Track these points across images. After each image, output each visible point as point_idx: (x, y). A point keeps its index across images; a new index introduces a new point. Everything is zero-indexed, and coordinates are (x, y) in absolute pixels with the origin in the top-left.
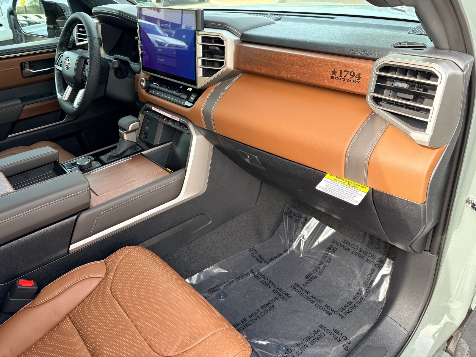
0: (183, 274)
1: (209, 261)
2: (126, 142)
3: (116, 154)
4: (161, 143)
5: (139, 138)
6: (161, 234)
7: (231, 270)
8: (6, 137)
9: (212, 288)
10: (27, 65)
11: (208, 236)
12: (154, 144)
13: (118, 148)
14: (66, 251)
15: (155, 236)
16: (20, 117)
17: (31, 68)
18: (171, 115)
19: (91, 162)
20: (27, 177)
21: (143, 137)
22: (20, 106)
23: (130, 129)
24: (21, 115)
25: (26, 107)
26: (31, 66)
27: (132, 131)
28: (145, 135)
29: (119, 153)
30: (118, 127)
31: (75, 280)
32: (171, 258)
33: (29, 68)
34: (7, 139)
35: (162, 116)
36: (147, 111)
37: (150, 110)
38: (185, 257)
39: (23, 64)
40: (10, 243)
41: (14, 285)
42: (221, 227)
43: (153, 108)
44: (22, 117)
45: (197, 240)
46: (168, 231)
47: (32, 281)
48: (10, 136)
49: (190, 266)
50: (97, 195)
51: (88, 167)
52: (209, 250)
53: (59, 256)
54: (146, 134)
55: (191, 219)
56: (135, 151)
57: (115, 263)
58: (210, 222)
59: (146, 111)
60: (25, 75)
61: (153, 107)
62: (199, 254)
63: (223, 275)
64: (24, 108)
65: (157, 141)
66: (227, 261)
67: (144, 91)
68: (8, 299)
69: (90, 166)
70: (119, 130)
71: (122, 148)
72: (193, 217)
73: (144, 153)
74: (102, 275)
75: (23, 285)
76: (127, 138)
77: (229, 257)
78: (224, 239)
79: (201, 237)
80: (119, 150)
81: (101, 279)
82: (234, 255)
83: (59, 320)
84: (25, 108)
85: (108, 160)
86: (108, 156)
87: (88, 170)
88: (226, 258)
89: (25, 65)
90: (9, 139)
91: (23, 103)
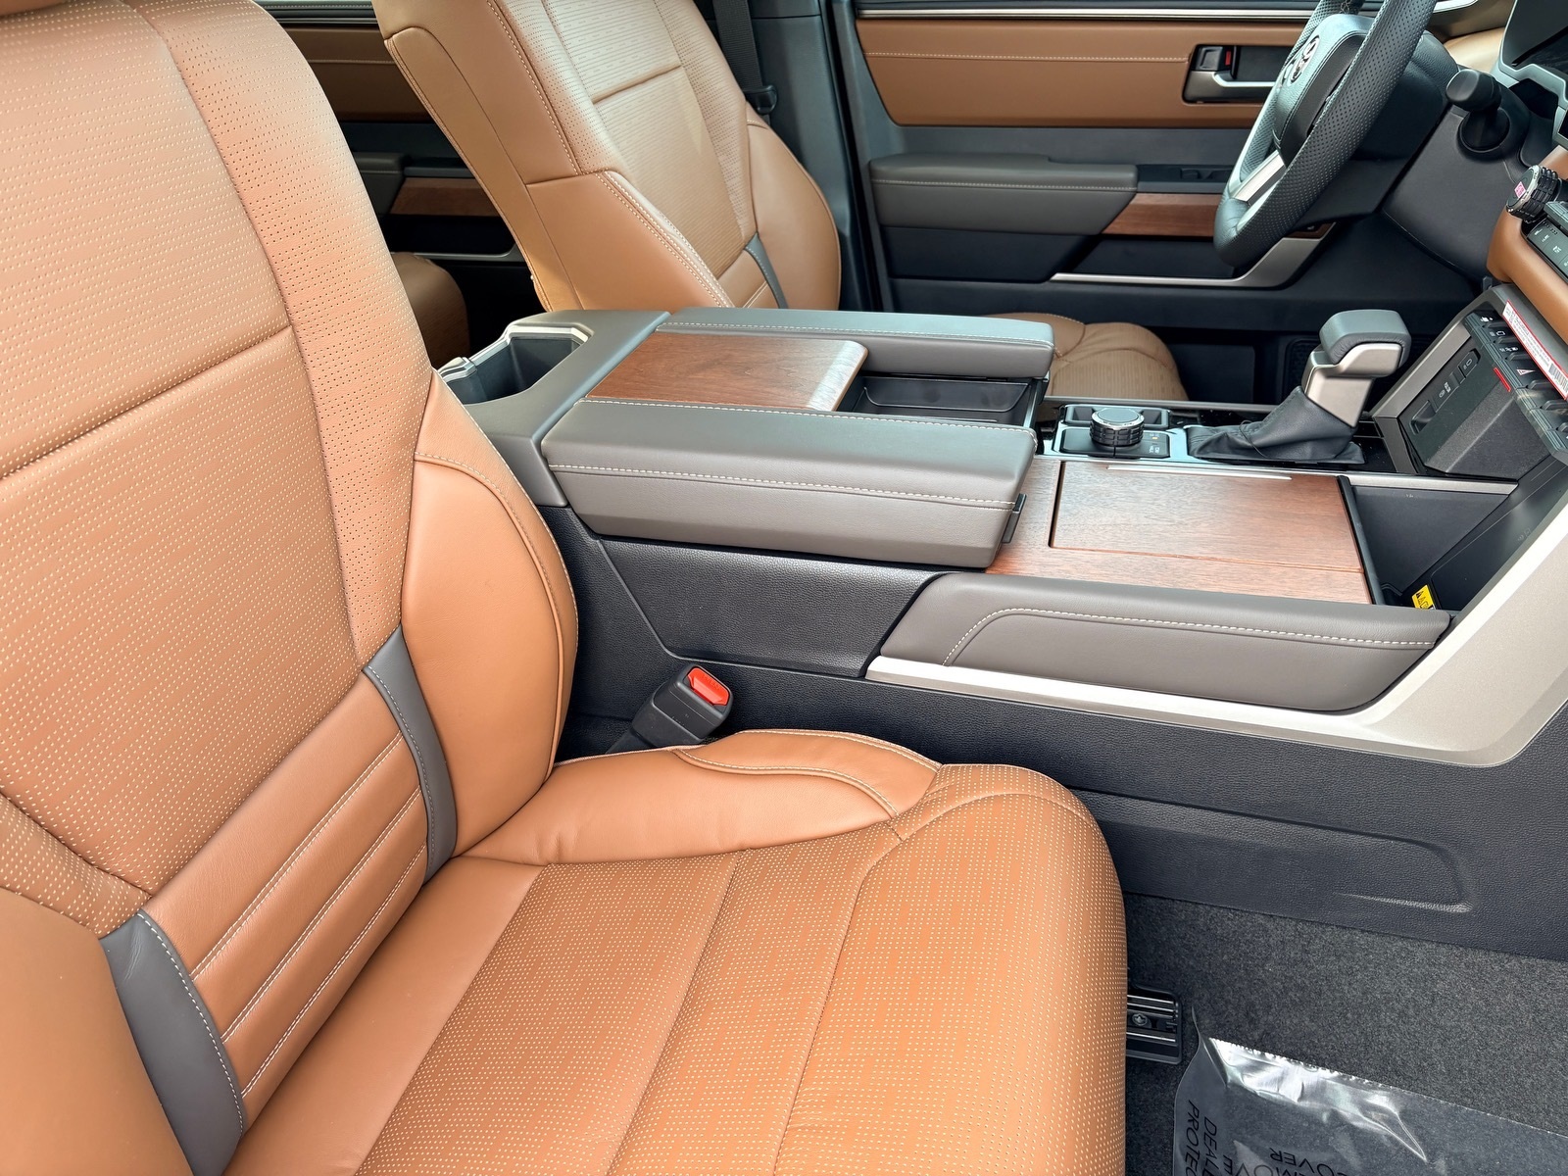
0: (1224, 1012)
1: (1367, 1052)
2: (1309, 411)
3: (1249, 439)
4: (1456, 472)
5: (1398, 418)
6: (1206, 813)
7: (1448, 1163)
8: (1047, 278)
9: (1299, 1160)
10: (1214, 57)
11: (1420, 955)
12: (1430, 464)
13: (1268, 422)
14: (859, 666)
15: (1176, 804)
16: (1111, 226)
17: (1221, 68)
18: (1551, 362)
19: (1139, 431)
20: (932, 398)
21: (1414, 423)
22: (1127, 189)
23: (1345, 364)
24: (1117, 220)
25: (1141, 199)
26: (1228, 63)
27: (1351, 375)
28: (1424, 416)
29: (1257, 442)
30: (1314, 341)
31: (821, 766)
32: (1205, 924)
33: (1216, 68)
34: (1047, 283)
35: (1522, 356)
36: (1485, 319)
37: (1497, 317)
38: (1267, 959)
39: (1204, 49)
40: (727, 554)
41: (673, 672)
42: (1513, 964)
43: (1510, 314)
44: (1115, 228)
45: (1360, 938)
46: (1239, 819)
47: (726, 691)
48: (1058, 276)
49: (1270, 1007)
50: (1050, 544)
51: (1120, 443)
52: (1393, 1010)
53: (835, 669)
54: (1431, 412)
55: (1369, 839)
56: (1335, 458)
57: (951, 798)
58: (1460, 908)
59: (1481, 316)
60: (1192, 92)
61: (1511, 309)
62: (1338, 995)
63: (1393, 1152)
64: (1133, 202)
65: (1447, 458)
66: (1451, 1114)
67: (1514, 225)
68: (649, 702)
69: (1125, 443)
70: (1313, 353)
71: (1282, 423)
72: (1383, 837)
73: (1356, 479)
74: (896, 808)
75: (697, 685)
76: (1323, 394)
77: (1474, 1105)
78: (1501, 1022)
79: (1384, 935)
80: (1267, 432)
81: (883, 817)
82: (1510, 1116)
83: (714, 843)
84: (1140, 202)
85: (1208, 449)
86: (1216, 435)
87: (1115, 451)
88: (1457, 1101)
89: (1208, 54)
90: (1056, 284)
91: (1141, 184)
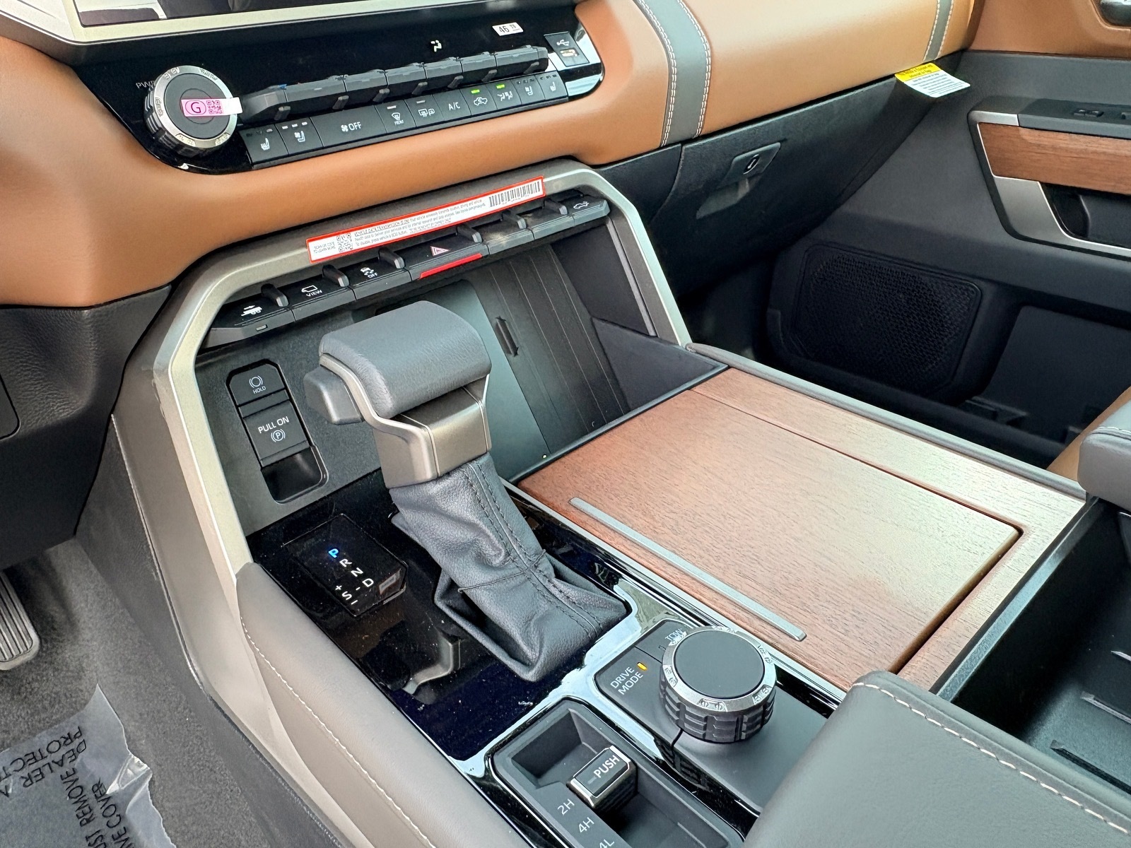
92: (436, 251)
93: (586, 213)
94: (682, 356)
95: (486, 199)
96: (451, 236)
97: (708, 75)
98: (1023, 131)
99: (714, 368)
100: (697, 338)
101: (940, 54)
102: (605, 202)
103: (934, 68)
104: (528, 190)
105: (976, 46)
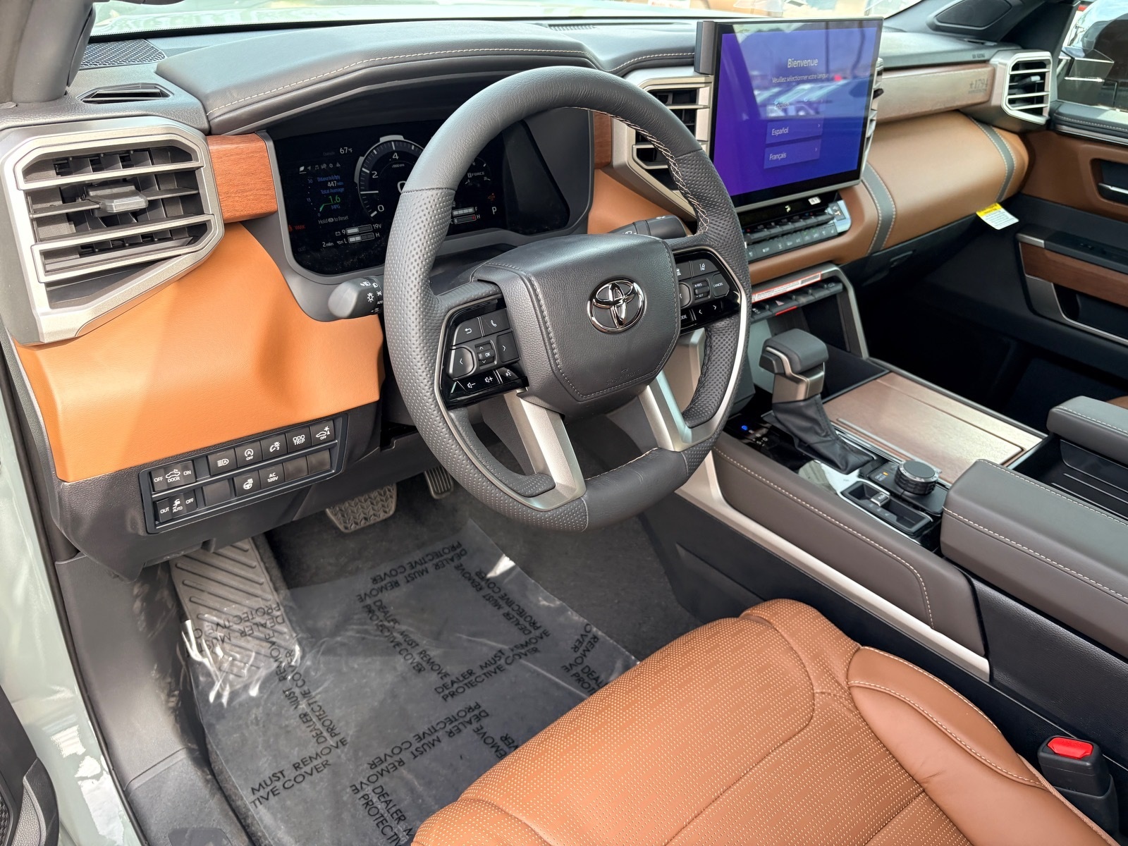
92: (779, 303)
93: (835, 288)
94: (864, 363)
95: (800, 281)
96: (785, 297)
97: (893, 223)
98: (1046, 251)
99: (883, 371)
100: (872, 354)
101: (1003, 199)
102: (841, 284)
103: (998, 207)
104: (816, 277)
105: (1024, 191)
